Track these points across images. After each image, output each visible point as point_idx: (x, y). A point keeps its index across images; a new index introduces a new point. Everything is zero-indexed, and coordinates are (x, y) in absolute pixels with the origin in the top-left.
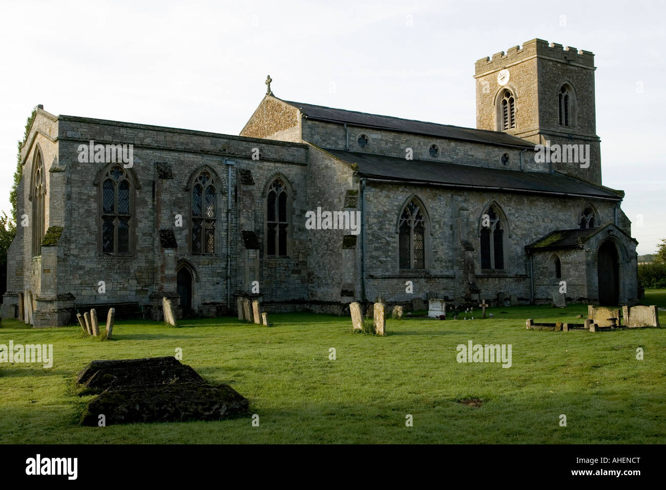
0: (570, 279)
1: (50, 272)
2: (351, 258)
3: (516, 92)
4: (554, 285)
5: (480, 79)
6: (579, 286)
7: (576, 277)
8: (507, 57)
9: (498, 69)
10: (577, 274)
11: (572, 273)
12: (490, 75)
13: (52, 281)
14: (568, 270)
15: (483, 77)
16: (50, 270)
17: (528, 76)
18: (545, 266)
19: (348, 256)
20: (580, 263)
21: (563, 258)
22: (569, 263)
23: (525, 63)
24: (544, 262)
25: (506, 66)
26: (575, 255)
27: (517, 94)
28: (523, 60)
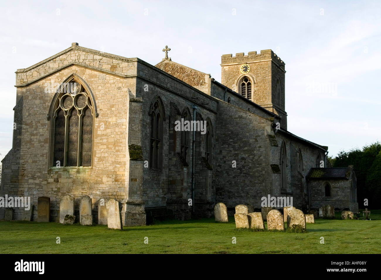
0: (339, 197)
1: (136, 181)
2: (278, 179)
3: (254, 80)
4: (326, 200)
5: (225, 67)
6: (345, 201)
7: (343, 196)
8: (248, 57)
9: (241, 63)
10: (343, 194)
11: (340, 193)
12: (234, 66)
13: (138, 188)
14: (337, 192)
15: (228, 66)
16: (136, 179)
17: (264, 71)
18: (319, 189)
19: (276, 178)
20: (345, 188)
21: (333, 184)
22: (338, 188)
23: (262, 63)
24: (318, 186)
25: (248, 62)
26: (342, 183)
27: (255, 81)
28: (261, 61)
